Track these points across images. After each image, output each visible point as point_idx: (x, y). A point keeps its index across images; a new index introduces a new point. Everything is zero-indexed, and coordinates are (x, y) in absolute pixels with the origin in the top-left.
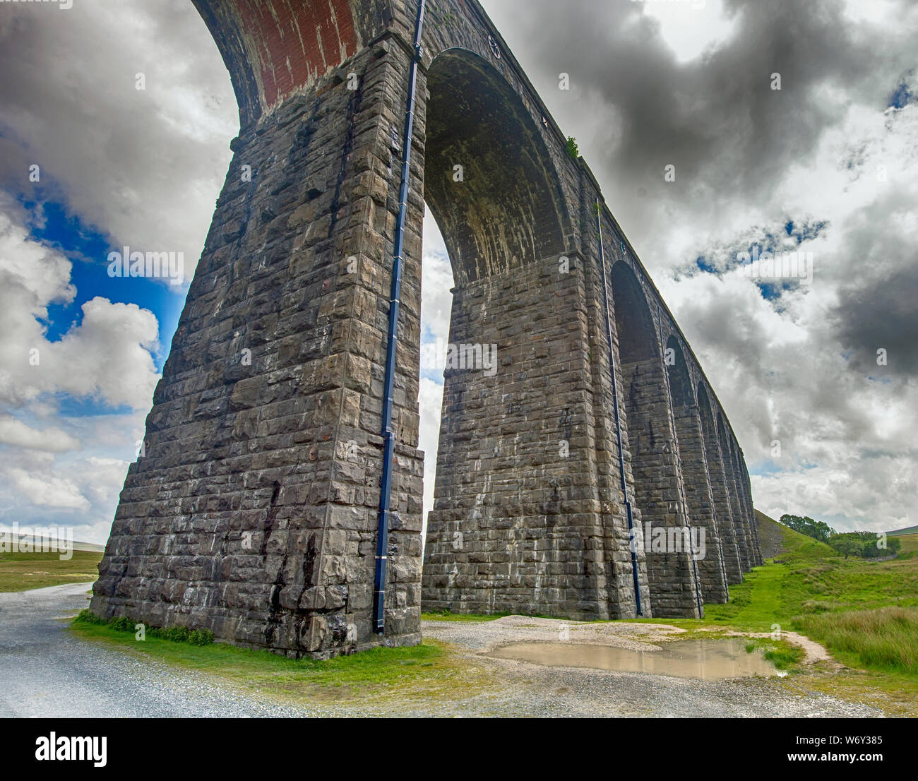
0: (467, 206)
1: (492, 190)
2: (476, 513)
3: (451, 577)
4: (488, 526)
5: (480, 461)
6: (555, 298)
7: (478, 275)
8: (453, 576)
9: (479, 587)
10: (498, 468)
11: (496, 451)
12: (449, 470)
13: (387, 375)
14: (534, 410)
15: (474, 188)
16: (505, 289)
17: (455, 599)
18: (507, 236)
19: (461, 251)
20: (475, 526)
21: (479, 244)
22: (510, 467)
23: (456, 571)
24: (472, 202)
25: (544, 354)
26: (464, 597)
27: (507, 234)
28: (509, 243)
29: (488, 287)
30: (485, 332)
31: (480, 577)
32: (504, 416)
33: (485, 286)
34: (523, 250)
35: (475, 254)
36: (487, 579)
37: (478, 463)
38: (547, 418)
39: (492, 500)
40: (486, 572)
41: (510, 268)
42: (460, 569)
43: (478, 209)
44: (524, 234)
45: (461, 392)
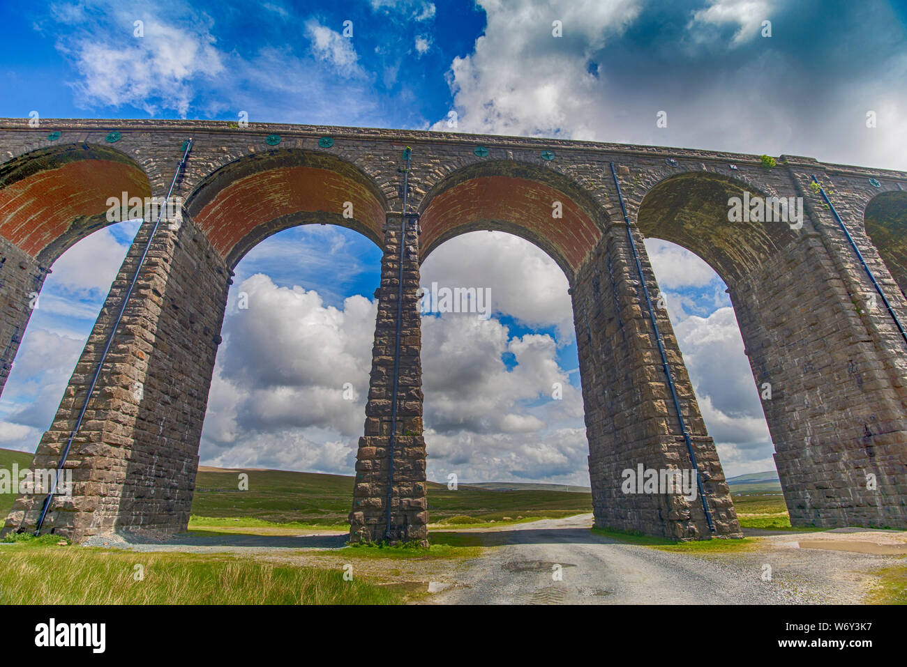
0: (709, 236)
1: (720, 221)
2: (808, 452)
3: (807, 501)
4: (821, 461)
5: (797, 412)
6: (806, 275)
7: (741, 275)
8: (808, 500)
9: (831, 508)
10: (813, 416)
11: (806, 403)
12: (776, 422)
13: (675, 403)
14: (824, 367)
15: (707, 225)
16: (764, 279)
17: (816, 517)
18: (748, 243)
19: (721, 264)
20: (811, 462)
21: (732, 255)
22: (821, 414)
23: (809, 497)
24: (711, 233)
25: (814, 322)
26: (822, 515)
27: (747, 241)
28: (753, 246)
29: (752, 281)
30: (763, 315)
31: (829, 500)
32: (802, 376)
33: (749, 281)
34: (765, 247)
35: (732, 262)
36: (835, 501)
37: (796, 414)
38: (837, 371)
39: (817, 440)
40: (832, 496)
41: (762, 263)
42: (811, 494)
43: (718, 235)
44: (760, 236)
45: (763, 363)
